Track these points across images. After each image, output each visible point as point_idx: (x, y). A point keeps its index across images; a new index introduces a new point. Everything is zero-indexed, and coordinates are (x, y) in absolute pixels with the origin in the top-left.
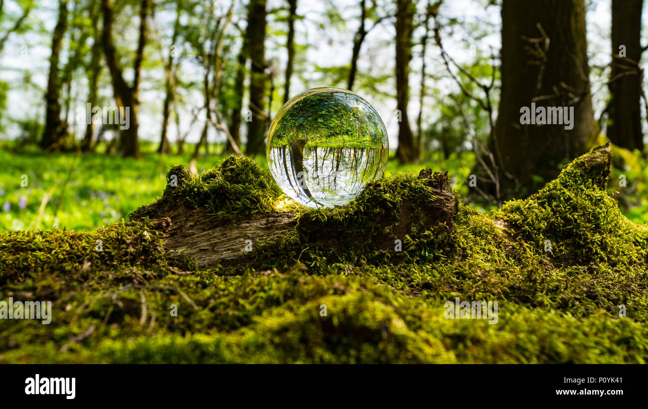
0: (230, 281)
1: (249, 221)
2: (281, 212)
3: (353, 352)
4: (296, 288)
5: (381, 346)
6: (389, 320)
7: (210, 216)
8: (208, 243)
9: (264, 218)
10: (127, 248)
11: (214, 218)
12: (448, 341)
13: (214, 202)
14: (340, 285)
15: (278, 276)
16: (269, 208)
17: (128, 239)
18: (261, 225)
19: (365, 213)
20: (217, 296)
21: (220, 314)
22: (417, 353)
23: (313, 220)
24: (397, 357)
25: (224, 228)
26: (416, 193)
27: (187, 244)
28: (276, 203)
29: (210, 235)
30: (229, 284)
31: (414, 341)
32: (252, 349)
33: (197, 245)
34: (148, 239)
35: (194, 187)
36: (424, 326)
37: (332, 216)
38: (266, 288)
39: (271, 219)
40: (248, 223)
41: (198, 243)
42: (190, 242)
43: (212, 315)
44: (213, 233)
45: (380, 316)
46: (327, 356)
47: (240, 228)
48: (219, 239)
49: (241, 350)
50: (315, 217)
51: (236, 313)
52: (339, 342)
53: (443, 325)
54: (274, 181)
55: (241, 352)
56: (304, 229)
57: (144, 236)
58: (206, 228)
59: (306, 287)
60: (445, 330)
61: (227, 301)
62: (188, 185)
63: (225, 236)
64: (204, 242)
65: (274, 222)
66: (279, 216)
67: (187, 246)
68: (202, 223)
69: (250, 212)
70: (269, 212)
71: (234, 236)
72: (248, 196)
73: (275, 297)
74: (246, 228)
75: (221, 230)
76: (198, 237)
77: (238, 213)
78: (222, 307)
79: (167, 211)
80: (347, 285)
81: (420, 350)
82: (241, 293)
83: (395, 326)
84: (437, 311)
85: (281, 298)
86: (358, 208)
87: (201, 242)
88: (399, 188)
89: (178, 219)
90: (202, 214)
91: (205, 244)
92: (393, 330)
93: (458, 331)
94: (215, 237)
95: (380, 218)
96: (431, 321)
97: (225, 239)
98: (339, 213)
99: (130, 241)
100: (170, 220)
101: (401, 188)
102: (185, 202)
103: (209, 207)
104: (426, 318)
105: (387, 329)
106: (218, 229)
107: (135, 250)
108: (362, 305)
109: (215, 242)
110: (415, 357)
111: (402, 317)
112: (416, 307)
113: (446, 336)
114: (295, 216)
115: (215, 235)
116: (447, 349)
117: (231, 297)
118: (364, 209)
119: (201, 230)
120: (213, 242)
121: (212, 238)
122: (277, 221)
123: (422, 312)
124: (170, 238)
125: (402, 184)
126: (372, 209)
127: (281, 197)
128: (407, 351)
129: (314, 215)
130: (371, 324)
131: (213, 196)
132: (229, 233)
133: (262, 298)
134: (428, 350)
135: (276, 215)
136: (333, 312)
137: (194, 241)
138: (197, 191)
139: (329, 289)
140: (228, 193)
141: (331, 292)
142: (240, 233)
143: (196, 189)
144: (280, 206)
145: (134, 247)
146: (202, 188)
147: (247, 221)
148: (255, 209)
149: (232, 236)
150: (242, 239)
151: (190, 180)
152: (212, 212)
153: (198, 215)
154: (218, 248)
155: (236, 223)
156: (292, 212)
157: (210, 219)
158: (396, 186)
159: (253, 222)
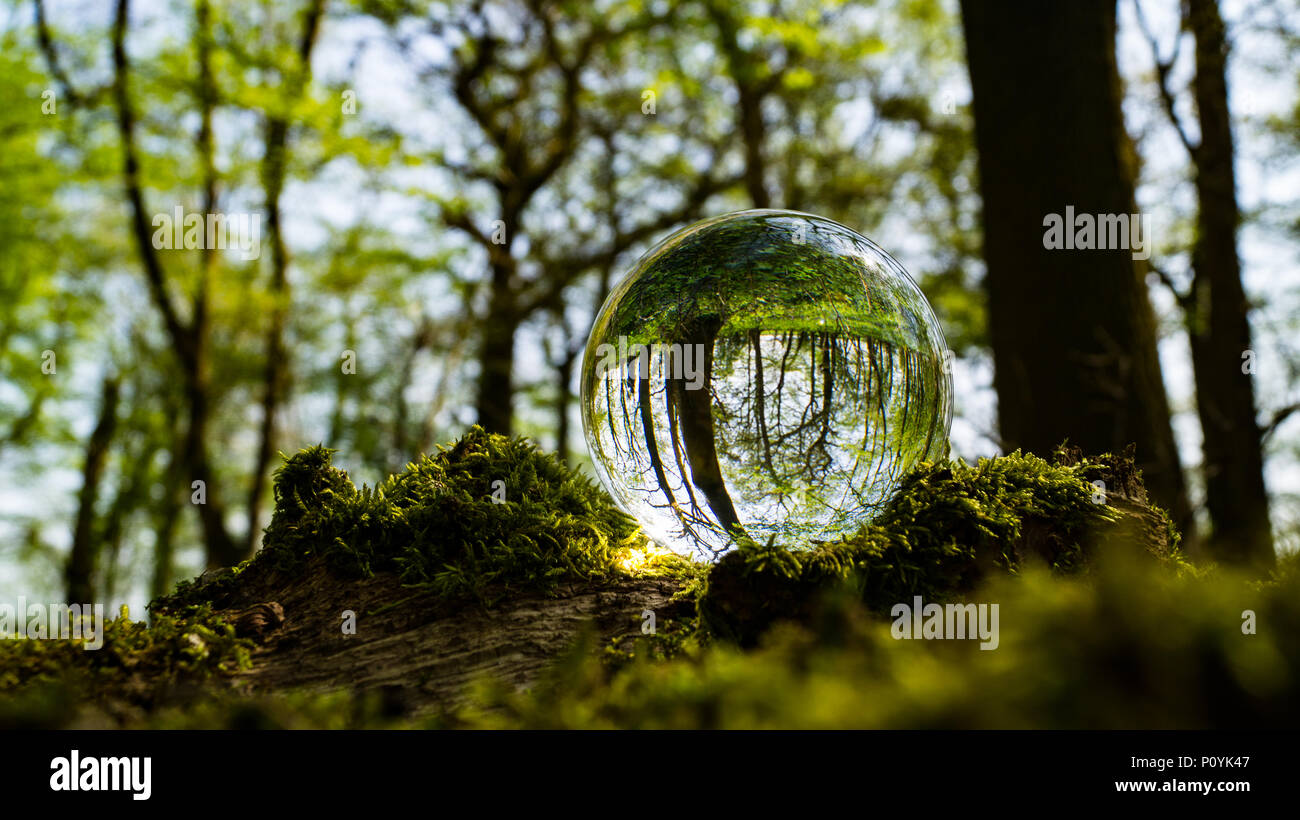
1: (539, 602)
2: (639, 576)
7: (410, 589)
8: (406, 668)
9: (584, 593)
10: (123, 681)
11: (424, 596)
13: (424, 550)
16: (598, 564)
17: (131, 656)
18: (578, 613)
19: (915, 556)
23: (760, 569)
25: (458, 623)
26: (1058, 500)
27: (331, 676)
28: (619, 552)
29: (411, 644)
33: (369, 675)
34: (198, 655)
35: (359, 510)
37: (816, 564)
39: (610, 596)
40: (535, 607)
41: (371, 670)
42: (342, 667)
44: (421, 640)
47: (510, 622)
48: (442, 656)
50: (760, 562)
54: (608, 500)
57: (188, 644)
58: (397, 626)
62: (340, 506)
63: (462, 646)
64: (390, 667)
65: (618, 604)
66: (631, 589)
67: (332, 681)
68: (384, 612)
69: (540, 574)
70: (600, 577)
71: (489, 647)
72: (534, 528)
74: (530, 622)
75: (448, 628)
76: (370, 653)
77: (500, 576)
79: (274, 587)
86: (896, 542)
87: (379, 668)
88: (1002, 489)
89: (308, 607)
90: (383, 589)
91: (395, 671)
94: (429, 651)
95: (959, 578)
97: (462, 655)
98: (835, 553)
99: (134, 661)
100: (278, 608)
101: (1008, 489)
102: (330, 558)
103: (407, 565)
106: (436, 628)
107: (152, 687)
109: (429, 663)
114: (684, 589)
115: (429, 643)
118: (912, 545)
119: (381, 631)
120: (420, 665)
121: (415, 655)
122: (627, 602)
124: (276, 657)
125: (1009, 479)
126: (935, 545)
127: (633, 537)
129: (759, 557)
131: (419, 535)
132: (473, 637)
135: (624, 585)
137: (357, 664)
138: (370, 521)
140: (468, 523)
142: (510, 638)
143: (365, 517)
144: (632, 562)
145: (146, 678)
146: (384, 512)
147: (533, 602)
148: (555, 566)
149: (483, 646)
150: (518, 657)
151: (351, 494)
152: (419, 578)
153: (372, 593)
154: (439, 685)
155: (496, 607)
156: (671, 578)
157: (408, 598)
158: (994, 482)
159: (552, 606)
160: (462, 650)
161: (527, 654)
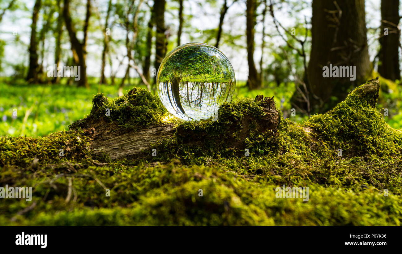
0: (130, 170)
1: (145, 130)
2: (166, 123)
3: (205, 220)
4: (171, 175)
5: (224, 216)
6: (229, 198)
7: (120, 126)
8: (119, 144)
9: (155, 127)
10: (66, 148)
11: (123, 128)
12: (270, 211)
13: (123, 118)
14: (199, 174)
15: (160, 167)
16: (158, 121)
17: (67, 142)
18: (153, 132)
19: (220, 124)
20: (120, 180)
21: (120, 193)
22: (248, 220)
23: (186, 129)
24: (235, 223)
25: (129, 134)
26: (253, 111)
27: (105, 145)
28: (163, 117)
29: (120, 139)
30: (129, 172)
31: (246, 211)
32: (138, 218)
33: (111, 145)
34: (79, 142)
35: (110, 108)
36: (254, 201)
37: (198, 126)
38: (152, 175)
39: (160, 128)
40: (144, 131)
42: (107, 143)
43: (116, 194)
44: (122, 138)
45: (223, 195)
46: (188, 223)
47: (139, 134)
48: (126, 141)
49: (130, 219)
50: (187, 127)
51: (131, 192)
52: (196, 213)
53: (267, 200)
54: (162, 104)
55: (130, 221)
56: (180, 135)
57: (77, 140)
58: (117, 135)
59: (177, 175)
60: (267, 203)
61: (126, 184)
62: (106, 107)
63: (130, 139)
64: (116, 144)
65: (161, 130)
66: (164, 126)
67: (105, 146)
68: (114, 131)
69: (146, 124)
70: (158, 124)
71: (135, 140)
72: (145, 113)
73: (156, 182)
74: (143, 134)
75: (127, 135)
76: (112, 140)
77: (138, 124)
78: (122, 188)
79: (93, 123)
80: (204, 173)
81: (250, 218)
82: (135, 179)
83: (233, 202)
84: (263, 190)
85: (160, 183)
86: (216, 121)
87: (114, 144)
89: (100, 128)
90: (115, 125)
91: (117, 145)
92: (232, 205)
93: (276, 204)
94: (123, 140)
95: (229, 127)
96: (258, 197)
98: (203, 124)
99: (68, 143)
100: (94, 129)
101: (243, 108)
102: (104, 118)
103: (119, 121)
104: (255, 195)
105: (228, 204)
106: (125, 135)
107: (71, 149)
108: (212, 188)
110: (247, 223)
111: (239, 195)
112: (250, 188)
113: (268, 208)
115: (123, 139)
116: (269, 216)
117: (129, 181)
118: (219, 122)
119: (114, 136)
120: (122, 143)
121: (121, 141)
122: (163, 129)
123: (253, 191)
124: (94, 141)
125: (244, 105)
126: (224, 121)
127: (166, 114)
128: (241, 218)
129: (187, 126)
130: (217, 201)
131: (122, 114)
132: (132, 137)
133: (148, 182)
134: (256, 218)
135: (163, 126)
136: (192, 193)
137: (110, 143)
138: (112, 110)
139: (191, 177)
140: (132, 112)
141: (192, 179)
142: (139, 138)
144: (165, 120)
145: (70, 147)
146: (115, 109)
147: (144, 130)
148: (149, 122)
149: (134, 139)
150: (140, 142)
151: (108, 103)
152: (122, 124)
153: (113, 126)
154: (125, 147)
155: (137, 131)
156: (173, 123)
157: (120, 128)
158: (240, 107)
159: (148, 130)
160: (130, 140)
161: (142, 141)
